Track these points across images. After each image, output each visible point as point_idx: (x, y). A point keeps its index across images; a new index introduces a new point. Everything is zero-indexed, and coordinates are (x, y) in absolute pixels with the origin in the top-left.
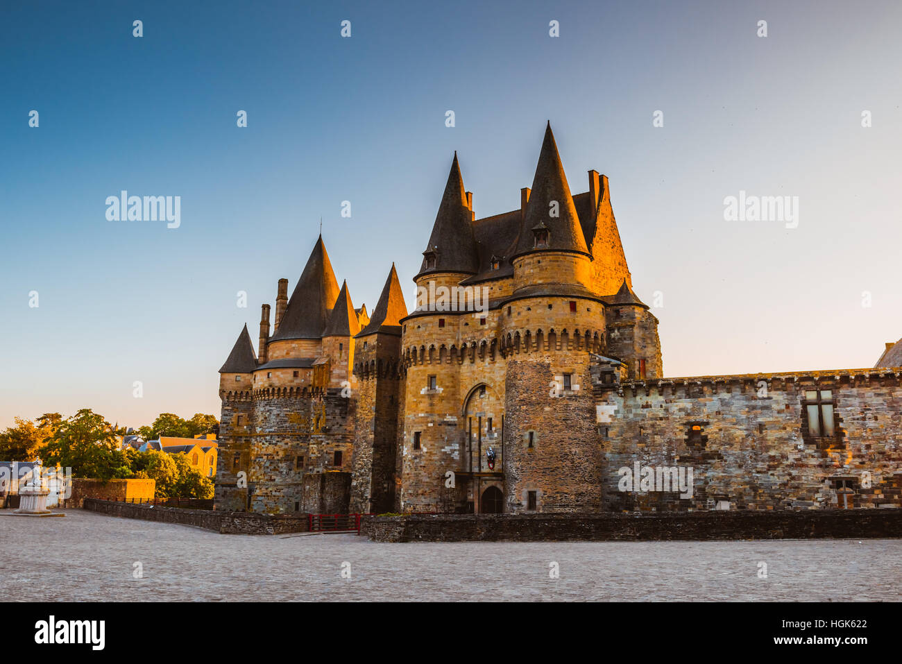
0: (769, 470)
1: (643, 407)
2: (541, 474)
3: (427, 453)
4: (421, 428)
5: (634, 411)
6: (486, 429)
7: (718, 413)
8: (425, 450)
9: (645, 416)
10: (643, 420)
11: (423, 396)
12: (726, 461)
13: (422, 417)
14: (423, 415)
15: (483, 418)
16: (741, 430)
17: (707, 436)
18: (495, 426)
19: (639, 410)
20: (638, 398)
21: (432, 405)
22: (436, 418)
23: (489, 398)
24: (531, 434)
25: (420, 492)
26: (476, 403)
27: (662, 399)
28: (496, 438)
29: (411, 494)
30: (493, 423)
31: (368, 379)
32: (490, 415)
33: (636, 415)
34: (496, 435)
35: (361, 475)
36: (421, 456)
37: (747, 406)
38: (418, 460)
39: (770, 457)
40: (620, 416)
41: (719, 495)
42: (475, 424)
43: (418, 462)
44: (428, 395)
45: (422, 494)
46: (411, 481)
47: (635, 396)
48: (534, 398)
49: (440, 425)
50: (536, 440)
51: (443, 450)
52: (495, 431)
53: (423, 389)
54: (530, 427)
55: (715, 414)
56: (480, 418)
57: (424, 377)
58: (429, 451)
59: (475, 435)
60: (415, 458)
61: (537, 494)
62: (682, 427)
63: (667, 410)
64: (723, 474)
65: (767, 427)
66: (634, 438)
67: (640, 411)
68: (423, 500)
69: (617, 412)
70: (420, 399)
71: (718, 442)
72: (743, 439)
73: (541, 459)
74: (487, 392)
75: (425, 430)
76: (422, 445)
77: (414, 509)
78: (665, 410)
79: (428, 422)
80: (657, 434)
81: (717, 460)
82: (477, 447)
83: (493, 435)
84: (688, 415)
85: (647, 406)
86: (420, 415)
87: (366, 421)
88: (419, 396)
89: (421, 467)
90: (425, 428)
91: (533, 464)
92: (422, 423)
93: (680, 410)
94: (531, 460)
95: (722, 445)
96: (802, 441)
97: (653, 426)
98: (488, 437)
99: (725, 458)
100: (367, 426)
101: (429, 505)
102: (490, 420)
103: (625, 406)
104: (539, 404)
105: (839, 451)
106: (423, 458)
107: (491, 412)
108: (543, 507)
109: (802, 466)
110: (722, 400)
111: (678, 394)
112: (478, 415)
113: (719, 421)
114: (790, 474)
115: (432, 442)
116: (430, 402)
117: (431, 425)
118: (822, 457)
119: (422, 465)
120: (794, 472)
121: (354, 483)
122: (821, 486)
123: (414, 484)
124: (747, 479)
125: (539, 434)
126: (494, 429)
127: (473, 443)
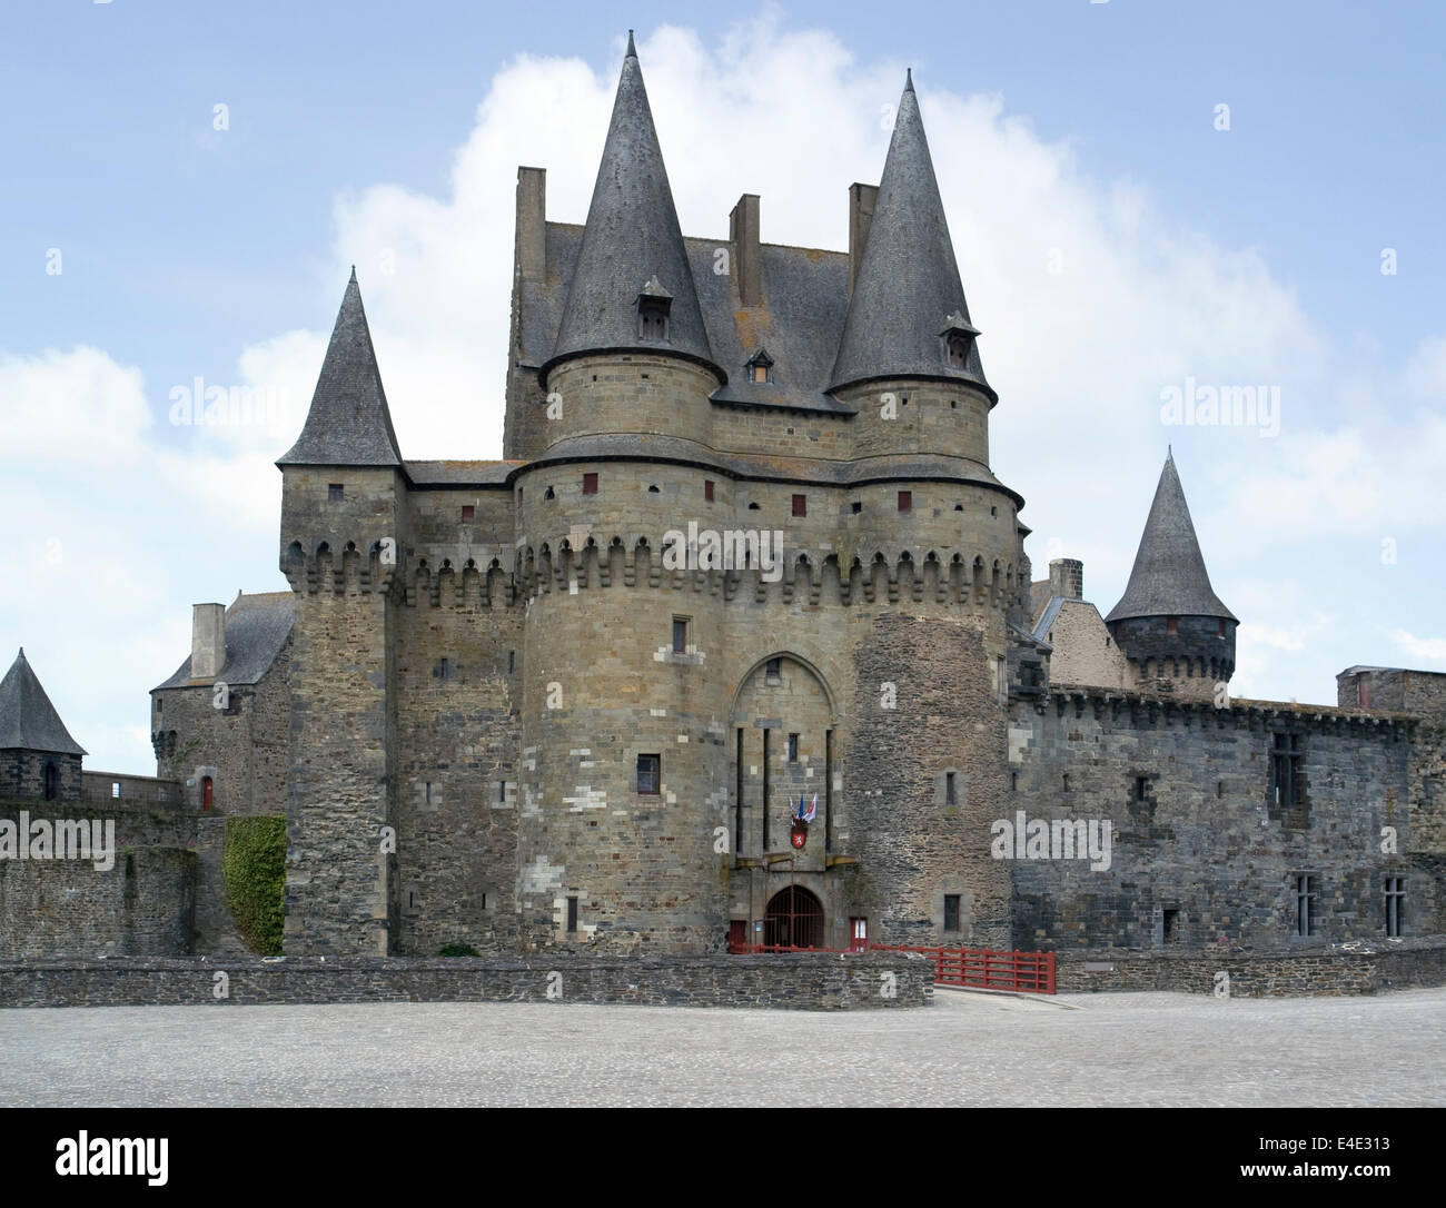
0: (1228, 859)
1: (1071, 739)
2: (970, 860)
3: (676, 805)
4: (660, 744)
5: (1057, 742)
6: (785, 758)
7: (1172, 758)
8: (672, 798)
9: (1072, 754)
10: (1070, 762)
11: (660, 666)
12: (1178, 842)
13: (659, 718)
14: (662, 713)
15: (775, 733)
16: (1198, 790)
17: (1155, 798)
18: (808, 751)
19: (1064, 742)
20: (1064, 719)
21: (684, 690)
22: (694, 724)
23: (790, 688)
24: (950, 776)
25: (662, 898)
26: (756, 698)
27: (1097, 725)
28: (810, 780)
29: (631, 904)
30: (801, 746)
31: (340, 593)
32: (792, 727)
33: (1061, 752)
34: (810, 772)
35: (334, 859)
36: (660, 814)
37: (1207, 751)
38: (653, 823)
39: (1231, 838)
40: (1036, 751)
41: (1168, 899)
42: (754, 745)
43: (653, 829)
44: (675, 665)
45: (668, 905)
46: (631, 873)
47: (1060, 716)
48: (957, 702)
49: (701, 741)
50: (961, 791)
51: (708, 801)
52: (809, 765)
53: (662, 649)
54: (949, 763)
55: (1166, 760)
56: (766, 732)
57: (662, 620)
58: (681, 801)
59: (754, 770)
60: (645, 817)
61: (963, 901)
62: (1123, 781)
63: (1104, 747)
64: (1175, 865)
65: (1229, 788)
66: (1056, 794)
67: (1066, 745)
68: (670, 917)
69: (1031, 742)
70: (654, 673)
71: (1170, 809)
72: (1200, 806)
73: (971, 830)
74: (785, 674)
75: (668, 751)
76: (663, 787)
77: (646, 939)
78: (1101, 746)
79: (677, 733)
80: (1088, 791)
81: (1166, 841)
82: (760, 797)
83: (803, 773)
84: (1133, 758)
85: (1075, 737)
86: (654, 712)
87: (341, 712)
88: (650, 664)
89: (662, 839)
90: (671, 746)
91: (956, 839)
92: (661, 732)
93: (1123, 749)
94: (952, 832)
95: (1175, 815)
96: (1267, 815)
97: (1084, 774)
98: (788, 776)
99: (1178, 838)
100: (350, 724)
101: (684, 929)
102: (794, 737)
103: (1045, 734)
104: (965, 715)
105: (1303, 831)
106: (668, 818)
107: (796, 720)
108: (975, 925)
109: (1265, 853)
110: (1177, 738)
111: (1121, 719)
112: (763, 726)
113: (1172, 773)
114: (1251, 867)
115: (688, 782)
116: (678, 681)
117: (683, 739)
118: (1286, 841)
119: (664, 834)
120: (1256, 863)
121: (294, 880)
122: (1283, 885)
123: (642, 880)
124: (1202, 874)
125: (967, 778)
126: (803, 758)
127: (747, 788)
